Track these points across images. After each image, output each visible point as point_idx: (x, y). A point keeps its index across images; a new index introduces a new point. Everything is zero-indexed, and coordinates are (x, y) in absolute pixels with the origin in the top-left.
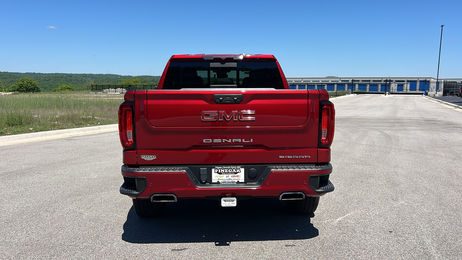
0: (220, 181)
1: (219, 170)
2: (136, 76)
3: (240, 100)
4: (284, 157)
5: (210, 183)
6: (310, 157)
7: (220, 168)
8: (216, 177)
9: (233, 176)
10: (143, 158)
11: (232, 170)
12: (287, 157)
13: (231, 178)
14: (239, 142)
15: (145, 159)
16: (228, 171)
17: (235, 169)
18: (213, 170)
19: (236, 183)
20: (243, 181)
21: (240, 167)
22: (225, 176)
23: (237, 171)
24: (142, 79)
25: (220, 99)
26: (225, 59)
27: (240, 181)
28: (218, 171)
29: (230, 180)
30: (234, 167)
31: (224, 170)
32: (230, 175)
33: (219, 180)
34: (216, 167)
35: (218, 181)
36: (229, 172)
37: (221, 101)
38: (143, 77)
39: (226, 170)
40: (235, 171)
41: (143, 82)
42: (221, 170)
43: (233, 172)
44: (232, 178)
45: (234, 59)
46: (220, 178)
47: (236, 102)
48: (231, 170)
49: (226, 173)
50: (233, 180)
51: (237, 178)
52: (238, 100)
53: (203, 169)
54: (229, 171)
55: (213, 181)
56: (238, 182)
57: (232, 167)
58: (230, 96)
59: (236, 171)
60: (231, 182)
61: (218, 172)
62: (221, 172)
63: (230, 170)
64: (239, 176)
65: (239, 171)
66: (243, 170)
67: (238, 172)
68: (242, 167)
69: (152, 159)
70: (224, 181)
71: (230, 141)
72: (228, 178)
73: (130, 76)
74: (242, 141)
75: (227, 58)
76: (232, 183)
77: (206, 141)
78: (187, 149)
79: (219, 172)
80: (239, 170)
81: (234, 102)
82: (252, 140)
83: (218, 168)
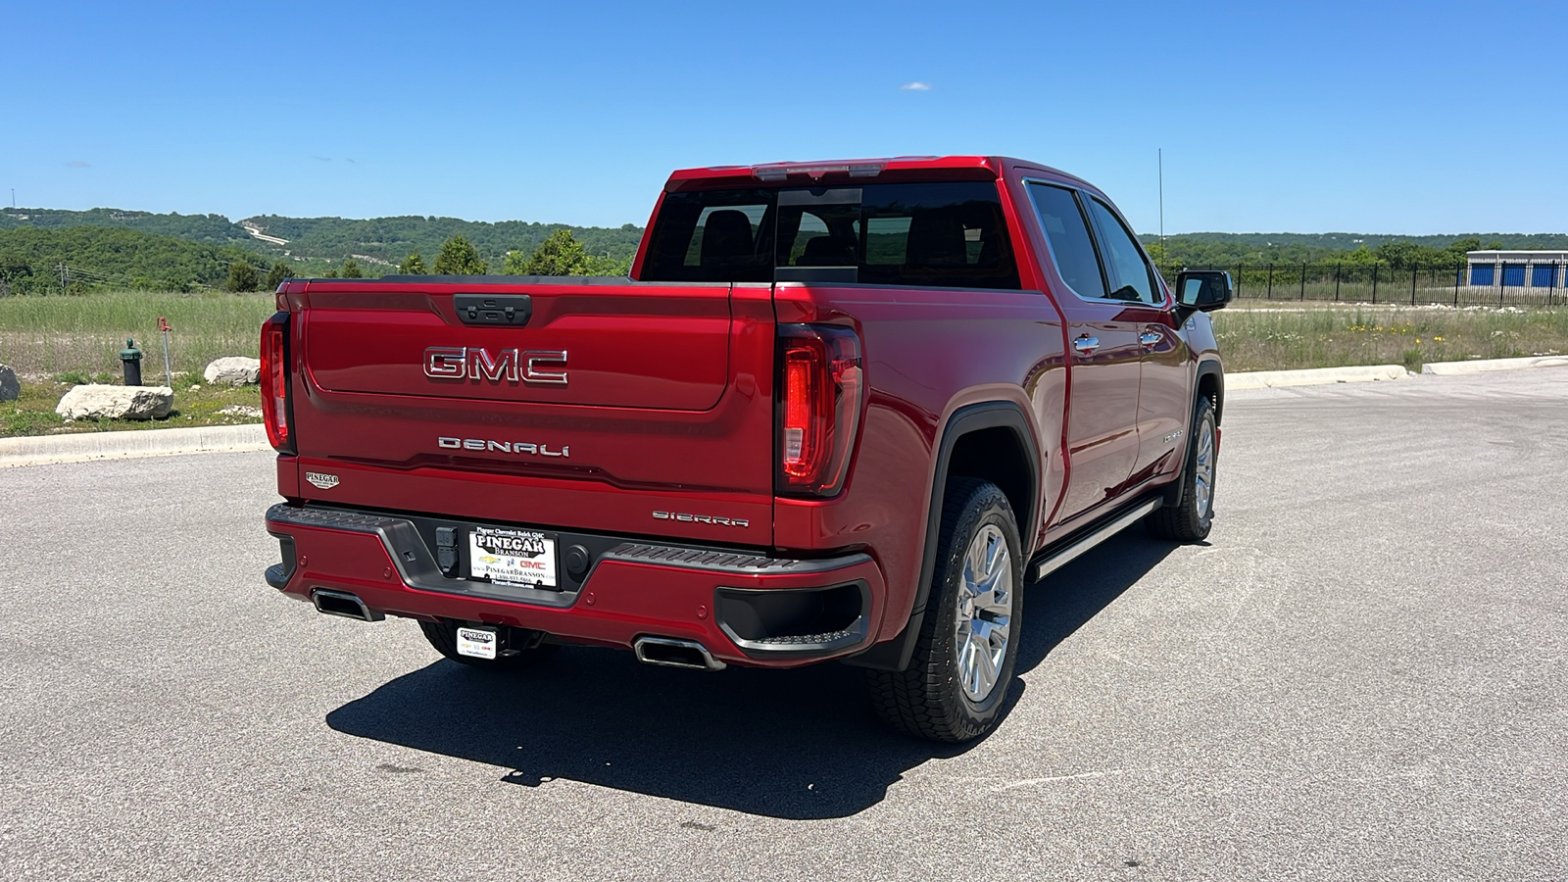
0: (492, 576)
1: (489, 538)
2: (1171, 236)
3: (522, 314)
4: (667, 517)
5: (467, 579)
6: (746, 525)
7: (490, 531)
8: (481, 559)
9: (526, 562)
10: (310, 480)
11: (523, 544)
12: (675, 517)
13: (520, 569)
14: (530, 452)
15: (316, 484)
16: (511, 544)
17: (531, 540)
18: (472, 537)
19: (532, 587)
20: (552, 582)
21: (540, 536)
22: (505, 559)
23: (536, 550)
24: (1189, 247)
25: (470, 308)
26: (821, 176)
27: (546, 582)
28: (486, 542)
29: (519, 577)
30: (524, 534)
31: (500, 539)
32: (518, 560)
33: (489, 573)
34: (478, 528)
35: (486, 575)
36: (513, 549)
37: (474, 318)
38: (1194, 240)
39: (505, 540)
40: (530, 549)
41: (1192, 254)
42: (494, 539)
43: (524, 549)
44: (524, 570)
45: (851, 175)
46: (491, 566)
47: (514, 322)
48: (519, 541)
49: (505, 550)
50: (525, 577)
51: (535, 571)
52: (517, 314)
53: (444, 531)
54: (515, 548)
55: (475, 573)
56: (539, 586)
57: (519, 533)
58: (493, 300)
59: (532, 545)
60: (521, 583)
61: (484, 546)
62: (494, 546)
63: (517, 543)
64: (541, 566)
65: (541, 551)
66: (549, 545)
67: (539, 553)
68: (546, 538)
69: (330, 486)
70: (502, 574)
71: (506, 448)
72: (512, 568)
73: (1149, 235)
74: (538, 449)
75: (827, 174)
76: (522, 586)
77: (445, 442)
78: (404, 463)
79: (489, 545)
80: (540, 544)
81: (508, 322)
82: (566, 452)
83: (484, 531)
